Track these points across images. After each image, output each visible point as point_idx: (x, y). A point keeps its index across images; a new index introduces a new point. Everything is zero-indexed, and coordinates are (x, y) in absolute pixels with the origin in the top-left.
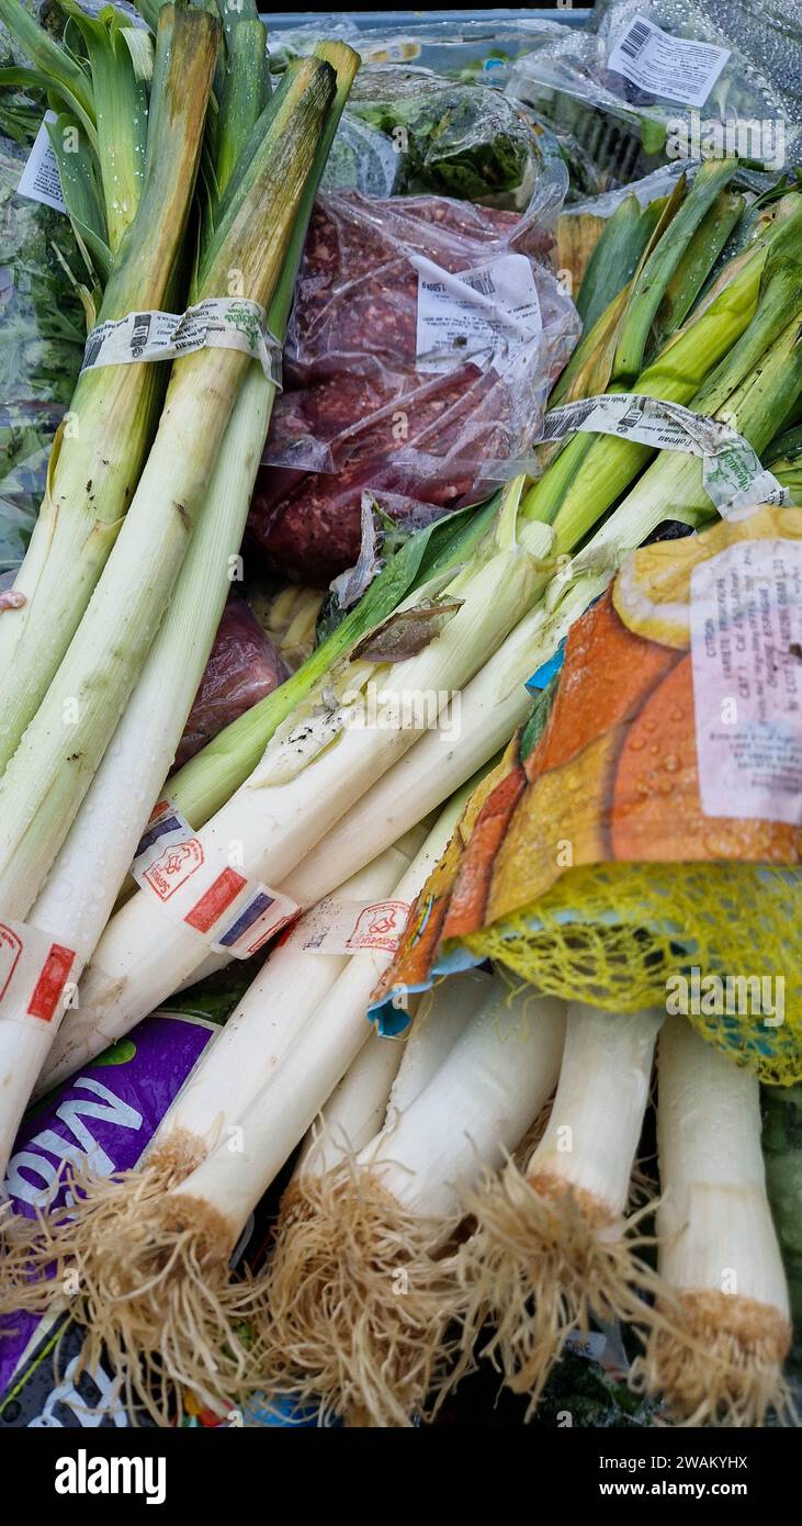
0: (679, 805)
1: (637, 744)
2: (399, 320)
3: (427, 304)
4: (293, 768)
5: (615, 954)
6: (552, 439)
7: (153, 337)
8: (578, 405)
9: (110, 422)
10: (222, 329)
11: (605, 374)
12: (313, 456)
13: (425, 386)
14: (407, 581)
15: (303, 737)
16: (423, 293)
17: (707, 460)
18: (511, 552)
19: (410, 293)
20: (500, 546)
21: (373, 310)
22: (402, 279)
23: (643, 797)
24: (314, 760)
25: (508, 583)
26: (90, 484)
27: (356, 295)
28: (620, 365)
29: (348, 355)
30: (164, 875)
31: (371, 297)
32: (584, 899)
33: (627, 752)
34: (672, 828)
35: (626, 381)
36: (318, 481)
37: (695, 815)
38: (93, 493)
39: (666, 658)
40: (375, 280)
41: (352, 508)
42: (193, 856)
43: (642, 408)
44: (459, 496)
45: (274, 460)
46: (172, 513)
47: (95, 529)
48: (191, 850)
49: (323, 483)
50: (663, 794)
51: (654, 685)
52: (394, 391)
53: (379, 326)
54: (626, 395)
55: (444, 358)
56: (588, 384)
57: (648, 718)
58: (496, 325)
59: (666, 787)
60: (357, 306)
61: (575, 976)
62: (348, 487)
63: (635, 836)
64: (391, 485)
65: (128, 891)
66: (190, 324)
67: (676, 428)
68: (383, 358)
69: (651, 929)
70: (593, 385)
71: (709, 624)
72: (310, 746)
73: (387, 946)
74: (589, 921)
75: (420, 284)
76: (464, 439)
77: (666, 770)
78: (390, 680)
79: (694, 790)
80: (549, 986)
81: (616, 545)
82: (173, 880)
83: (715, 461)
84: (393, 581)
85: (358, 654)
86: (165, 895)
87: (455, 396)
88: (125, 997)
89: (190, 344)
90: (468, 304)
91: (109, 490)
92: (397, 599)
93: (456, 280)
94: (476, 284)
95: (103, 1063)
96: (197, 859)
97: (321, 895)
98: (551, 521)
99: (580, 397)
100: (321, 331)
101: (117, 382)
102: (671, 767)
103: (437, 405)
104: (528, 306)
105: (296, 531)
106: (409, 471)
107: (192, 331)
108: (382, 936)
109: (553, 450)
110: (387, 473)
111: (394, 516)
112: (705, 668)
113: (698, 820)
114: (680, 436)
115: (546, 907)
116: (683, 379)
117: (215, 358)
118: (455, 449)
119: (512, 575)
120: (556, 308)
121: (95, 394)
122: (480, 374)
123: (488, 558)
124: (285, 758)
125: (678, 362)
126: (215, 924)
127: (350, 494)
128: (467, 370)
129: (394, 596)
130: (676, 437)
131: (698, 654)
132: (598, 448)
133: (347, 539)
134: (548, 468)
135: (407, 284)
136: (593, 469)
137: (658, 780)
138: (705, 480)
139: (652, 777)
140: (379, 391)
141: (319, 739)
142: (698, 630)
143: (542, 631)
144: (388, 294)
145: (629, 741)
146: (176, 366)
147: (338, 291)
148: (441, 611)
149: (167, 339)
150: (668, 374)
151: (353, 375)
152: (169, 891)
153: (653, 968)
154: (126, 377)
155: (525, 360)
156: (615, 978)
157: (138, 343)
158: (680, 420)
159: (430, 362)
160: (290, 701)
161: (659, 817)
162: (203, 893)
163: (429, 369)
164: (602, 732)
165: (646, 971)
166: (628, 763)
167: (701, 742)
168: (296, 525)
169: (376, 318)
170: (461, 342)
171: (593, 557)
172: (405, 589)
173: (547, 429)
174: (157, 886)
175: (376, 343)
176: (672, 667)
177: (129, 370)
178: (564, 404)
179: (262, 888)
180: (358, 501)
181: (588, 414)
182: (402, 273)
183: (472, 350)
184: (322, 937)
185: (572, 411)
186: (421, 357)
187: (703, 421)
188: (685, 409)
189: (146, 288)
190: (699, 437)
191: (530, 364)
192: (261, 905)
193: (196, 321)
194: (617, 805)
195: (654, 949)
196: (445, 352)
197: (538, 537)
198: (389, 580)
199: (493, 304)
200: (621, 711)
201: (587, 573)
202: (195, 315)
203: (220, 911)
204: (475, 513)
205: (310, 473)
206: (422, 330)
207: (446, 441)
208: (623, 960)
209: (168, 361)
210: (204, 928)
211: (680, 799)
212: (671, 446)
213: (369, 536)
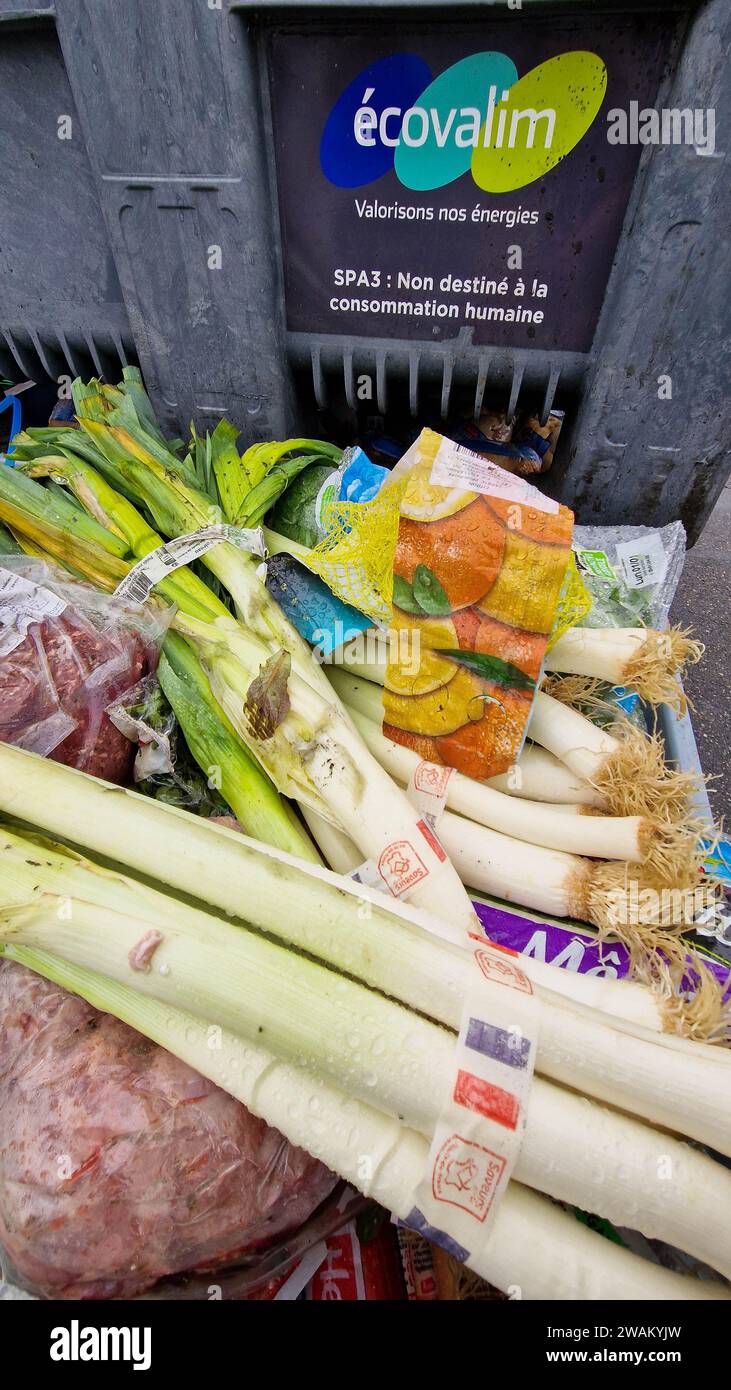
4: (353, 775)
8: (124, 583)
15: (332, 765)
17: (228, 540)
24: (351, 762)
35: (131, 556)
43: (166, 552)
54: (143, 559)
62: (86, 725)
67: (196, 543)
72: (342, 761)
83: (230, 538)
96: (404, 846)
99: (117, 583)
111: (139, 702)
124: (343, 780)
127: (96, 724)
130: (201, 546)
132: (177, 581)
136: (192, 588)
158: (194, 539)
180: (106, 720)
181: (144, 577)
190: (211, 537)
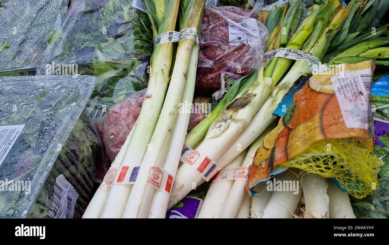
0: (340, 126)
1: (326, 114)
2: (225, 34)
3: (231, 30)
4: (219, 134)
5: (325, 163)
6: (267, 59)
7: (174, 37)
8: (272, 51)
9: (165, 56)
10: (189, 35)
11: (278, 44)
12: (209, 64)
13: (233, 49)
14: (235, 92)
15: (220, 127)
16: (230, 27)
17: (308, 62)
18: (263, 84)
19: (227, 28)
20: (260, 83)
21: (218, 32)
22: (225, 25)
23: (331, 125)
24: (223, 132)
25: (264, 91)
26: (162, 69)
27: (214, 28)
28: (282, 42)
29: (213, 42)
30: (190, 159)
31: (218, 29)
32: (316, 150)
33: (324, 116)
34: (339, 131)
35: (284, 46)
36: (209, 70)
37: (345, 128)
38: (163, 72)
39: (329, 96)
40: (218, 25)
41: (218, 76)
42: (197, 154)
43: (290, 51)
44: (245, 73)
45: (200, 65)
46: (183, 76)
47: (165, 80)
48: (196, 153)
49: (211, 70)
50: (335, 124)
51: (327, 102)
52: (225, 50)
53: (220, 35)
54: (285, 49)
55: (236, 42)
56: (274, 47)
57: (328, 108)
58: (248, 34)
59: (336, 122)
60: (214, 31)
61: (316, 168)
62: (217, 71)
63: (331, 133)
64: (229, 70)
65: (181, 164)
66: (182, 34)
67: (299, 55)
68: (222, 42)
69: (334, 156)
70: (275, 47)
71: (338, 88)
72: (222, 129)
73: (244, 177)
74: (319, 155)
75: (229, 26)
76: (245, 60)
77: (335, 119)
78: (238, 114)
79: (343, 123)
80: (310, 171)
81: (289, 82)
82: (193, 160)
83: (310, 62)
84: (232, 92)
85: (228, 108)
86: (191, 164)
87: (241, 50)
88: (183, 189)
89: (182, 38)
90: (241, 30)
91: (167, 71)
92: (234, 96)
93: (238, 25)
94: (243, 25)
95: (176, 207)
97: (223, 167)
98: (271, 77)
99: (272, 50)
100: (206, 36)
101: (166, 46)
102: (337, 118)
103: (237, 53)
104: (256, 30)
105: (204, 82)
106: (233, 67)
107: (182, 35)
108: (243, 175)
109: (268, 61)
110: (227, 68)
111: (229, 78)
112: (340, 97)
113: (346, 129)
114: (301, 57)
115: (306, 153)
116: (298, 45)
117: (188, 41)
118: (244, 62)
119: (264, 89)
120: (263, 30)
121: (161, 49)
122: (246, 46)
123: (257, 86)
124: (216, 132)
125: (296, 41)
126: (204, 171)
127: (218, 73)
128: (243, 44)
129: (233, 96)
130: (300, 57)
131: (337, 94)
132: (280, 61)
133: (216, 84)
134: (268, 65)
135: (226, 26)
136: (279, 65)
137: (333, 121)
138: (308, 67)
139: (332, 121)
140: (221, 49)
141: (224, 127)
142: (336, 89)
143: (272, 102)
144: (221, 28)
145: (324, 113)
146: (179, 43)
147: (210, 27)
148: (250, 97)
149: (177, 37)
150: (294, 44)
151: (214, 46)
152: (192, 163)
153: (334, 166)
154: (168, 46)
155: (258, 42)
156: (326, 168)
157: (170, 38)
158: (300, 54)
159: (233, 43)
160: (210, 120)
161: (336, 129)
162: (201, 163)
163: (233, 44)
164: (316, 113)
165: (333, 166)
166: (325, 118)
167: (343, 112)
168: (204, 81)
169: (219, 33)
170: (240, 38)
171: (283, 85)
172: (235, 94)
173: (265, 57)
174: (189, 162)
175: (219, 39)
176: (331, 98)
177: (168, 44)
178: (268, 52)
179: (214, 162)
180: (220, 74)
181: (276, 53)
182: (225, 23)
183: (242, 40)
184: (226, 176)
185: (271, 53)
186: (230, 42)
187: (306, 54)
188: (300, 51)
189: (171, 26)
190: (306, 57)
191: (259, 42)
192: (214, 166)
193: (183, 33)
194: (324, 127)
195: (335, 161)
196: (236, 41)
197: (269, 81)
198: (231, 92)
199: (247, 30)
200: (320, 107)
201: (282, 89)
202: (183, 32)
203: (205, 168)
204: (249, 77)
205: (208, 68)
206: (230, 36)
207: (240, 60)
208: (327, 164)
209: (177, 42)
210: (201, 172)
211: (340, 125)
212: (299, 59)
213: (223, 83)
